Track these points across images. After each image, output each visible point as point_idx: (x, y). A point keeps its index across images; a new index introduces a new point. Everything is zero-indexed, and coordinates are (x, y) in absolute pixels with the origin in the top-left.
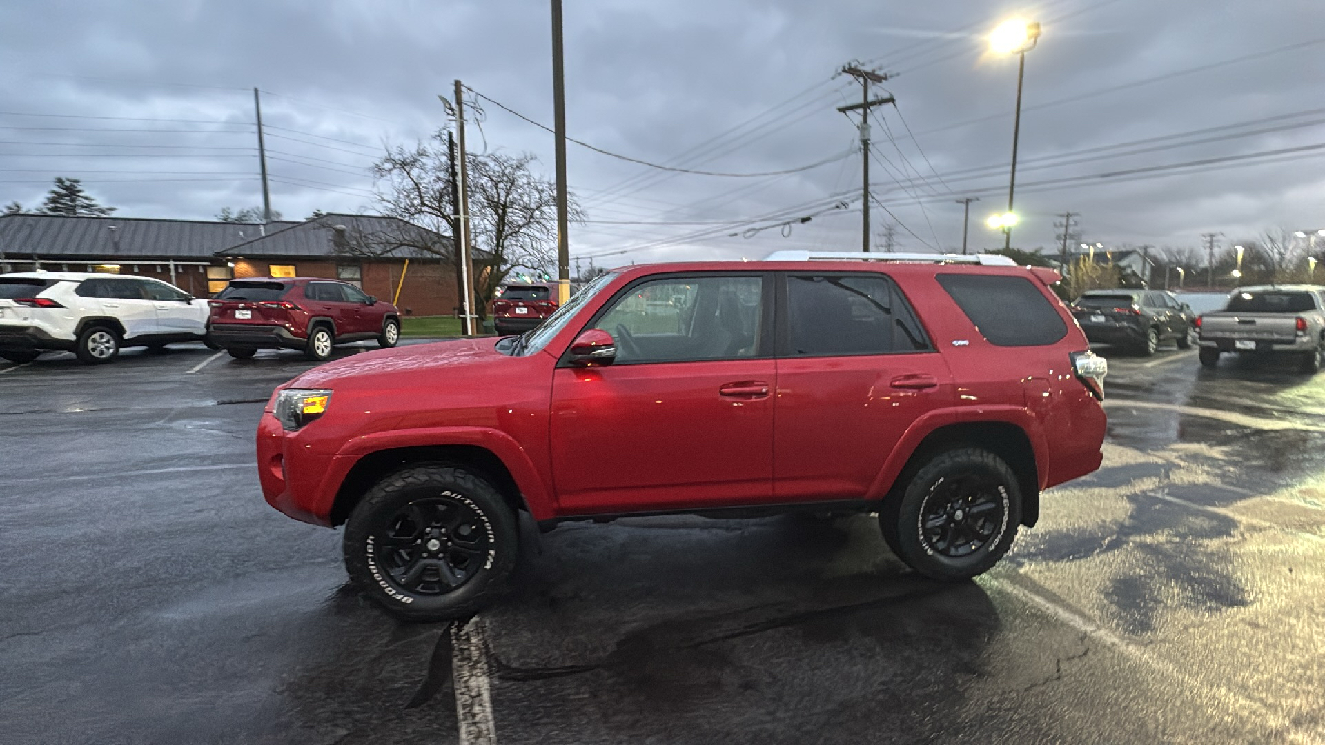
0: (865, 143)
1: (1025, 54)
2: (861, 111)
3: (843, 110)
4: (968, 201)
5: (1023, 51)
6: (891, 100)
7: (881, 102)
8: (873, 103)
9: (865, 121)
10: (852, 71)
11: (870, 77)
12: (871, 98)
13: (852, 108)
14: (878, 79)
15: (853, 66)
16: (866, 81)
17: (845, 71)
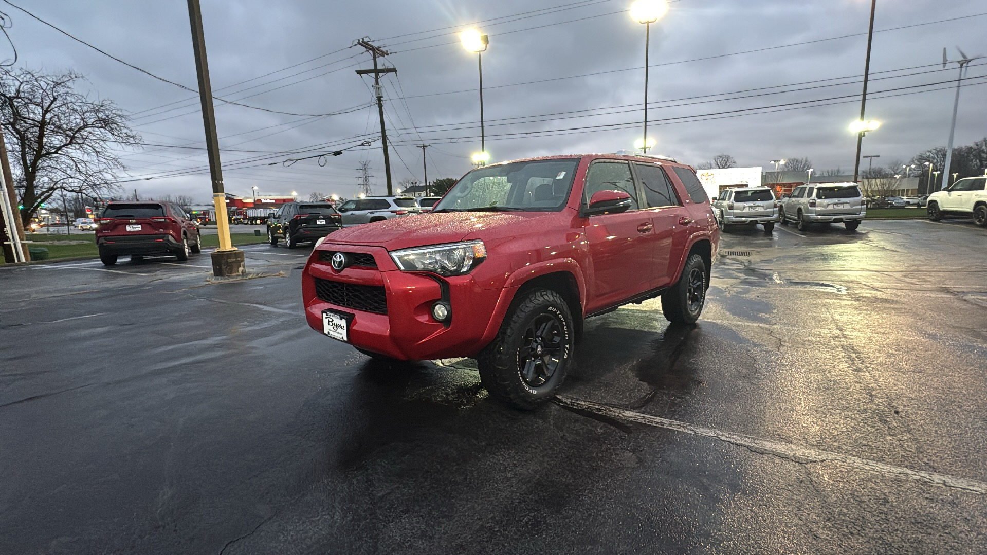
0: (379, 99)
1: (481, 53)
2: (373, 75)
3: (360, 72)
4: (424, 147)
5: (480, 52)
6: (394, 70)
7: (388, 71)
8: (382, 71)
9: (377, 83)
10: (364, 44)
11: (376, 52)
12: (380, 67)
13: (367, 72)
14: (384, 54)
15: (365, 40)
16: (374, 53)
17: (359, 43)
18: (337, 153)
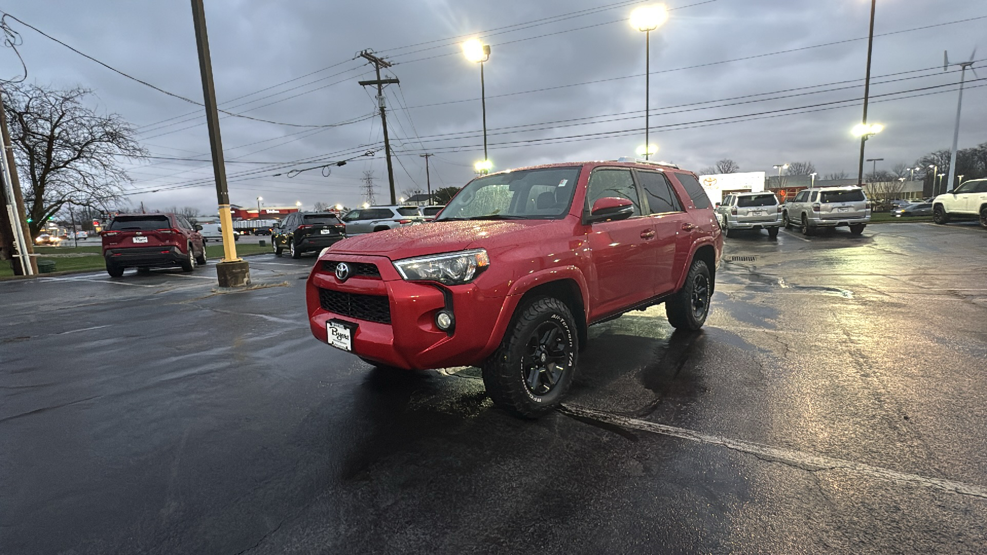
0: (382, 110)
1: (483, 63)
2: (376, 86)
3: (363, 84)
4: (427, 156)
6: (397, 81)
7: (391, 81)
8: (385, 82)
9: (380, 93)
10: (367, 56)
11: (379, 63)
12: (382, 78)
13: (370, 83)
14: (386, 65)
15: (368, 52)
16: (377, 65)
17: (362, 55)
18: (341, 164)
